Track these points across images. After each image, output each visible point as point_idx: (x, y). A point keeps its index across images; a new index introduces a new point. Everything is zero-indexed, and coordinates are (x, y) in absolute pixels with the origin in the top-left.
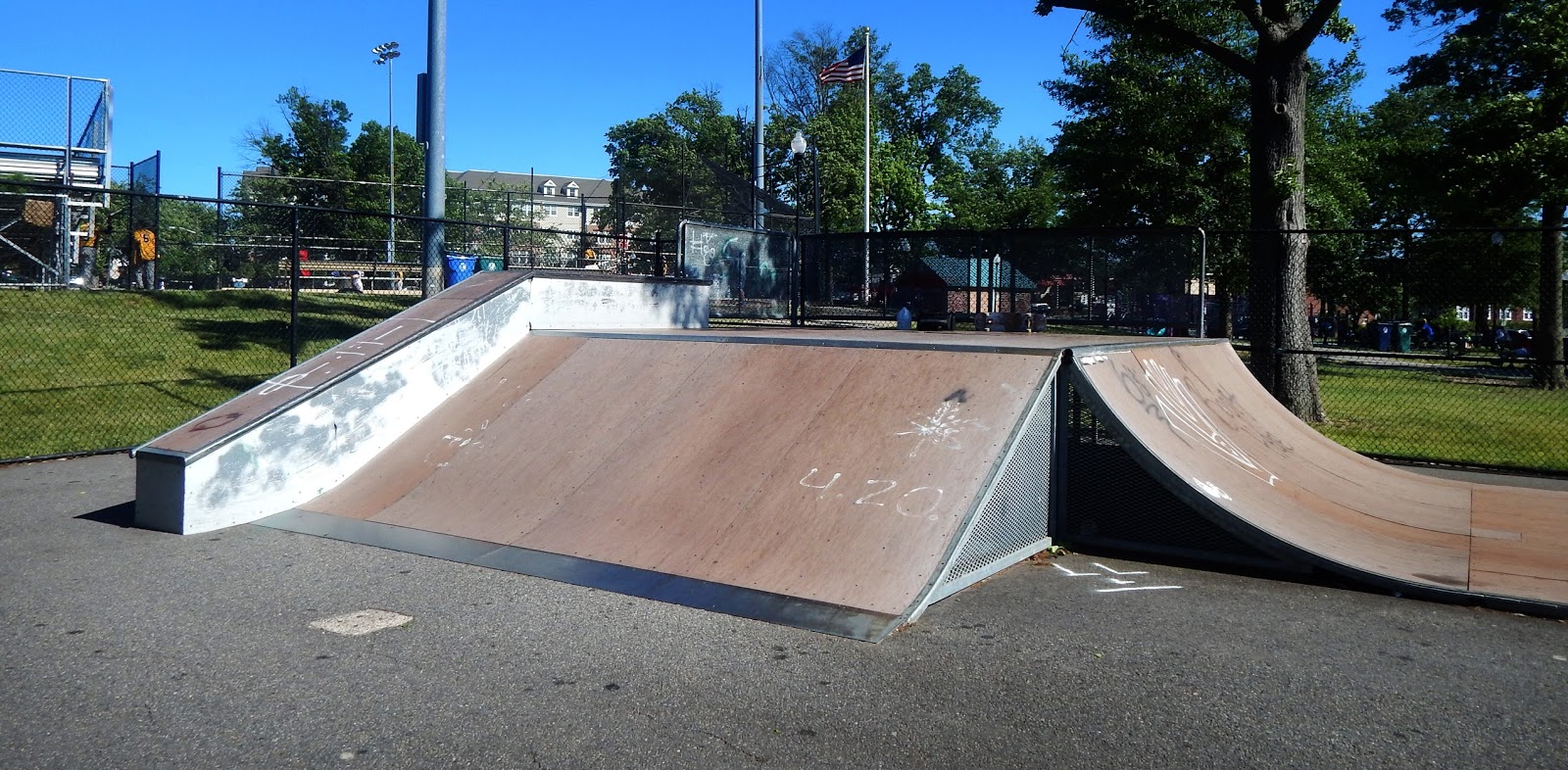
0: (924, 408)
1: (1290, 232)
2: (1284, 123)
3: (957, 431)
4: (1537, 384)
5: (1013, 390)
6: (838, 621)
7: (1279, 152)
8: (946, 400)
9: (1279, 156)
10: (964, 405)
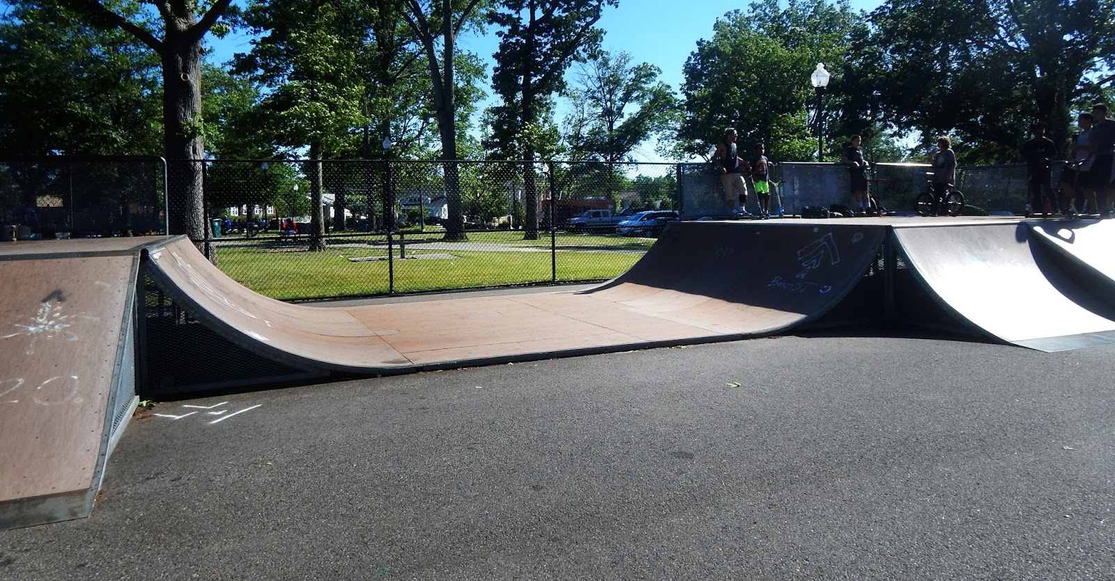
0: (27, 312)
1: (195, 161)
2: (187, 87)
3: (68, 326)
4: (312, 249)
5: (109, 286)
6: (32, 512)
7: (185, 107)
8: (44, 301)
9: (185, 110)
10: (65, 304)
